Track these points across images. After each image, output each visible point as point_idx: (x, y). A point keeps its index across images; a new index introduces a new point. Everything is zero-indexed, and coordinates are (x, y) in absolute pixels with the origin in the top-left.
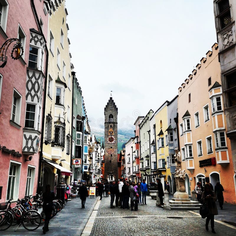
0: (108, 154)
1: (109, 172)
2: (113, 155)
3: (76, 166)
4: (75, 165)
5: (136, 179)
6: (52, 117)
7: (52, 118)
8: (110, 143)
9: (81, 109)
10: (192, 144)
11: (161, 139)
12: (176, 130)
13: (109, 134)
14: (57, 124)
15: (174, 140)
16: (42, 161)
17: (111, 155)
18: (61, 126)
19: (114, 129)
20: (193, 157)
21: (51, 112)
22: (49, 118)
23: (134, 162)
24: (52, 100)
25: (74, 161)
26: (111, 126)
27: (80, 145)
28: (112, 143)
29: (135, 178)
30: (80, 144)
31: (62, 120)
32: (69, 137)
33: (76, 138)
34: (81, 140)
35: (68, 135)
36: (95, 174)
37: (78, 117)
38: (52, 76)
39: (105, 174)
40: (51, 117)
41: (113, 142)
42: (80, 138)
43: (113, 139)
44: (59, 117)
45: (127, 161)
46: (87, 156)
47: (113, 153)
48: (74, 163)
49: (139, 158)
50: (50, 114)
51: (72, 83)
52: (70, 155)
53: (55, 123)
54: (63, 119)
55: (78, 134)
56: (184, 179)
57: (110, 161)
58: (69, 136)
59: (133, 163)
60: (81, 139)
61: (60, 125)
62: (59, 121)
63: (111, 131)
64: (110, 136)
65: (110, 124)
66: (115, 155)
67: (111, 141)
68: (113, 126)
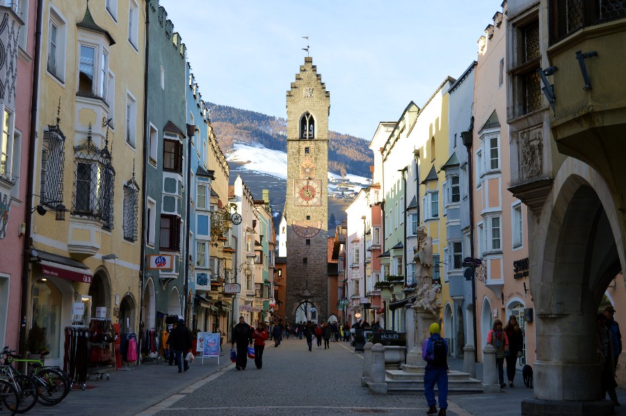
0: (296, 237)
1: (301, 292)
2: (311, 242)
3: (163, 275)
4: (160, 272)
5: (373, 312)
6: (65, 135)
7: (64, 138)
8: (305, 203)
9: (184, 102)
10: (500, 212)
11: (430, 195)
12: (467, 166)
13: (302, 176)
14: (84, 155)
15: (461, 198)
16: (32, 259)
17: (308, 242)
18: (95, 159)
19: (316, 159)
20: (501, 249)
21: (58, 120)
22: (55, 136)
23: (368, 263)
24: (63, 83)
25: (153, 259)
26: (307, 150)
27: (175, 213)
28: (310, 202)
29: (370, 310)
30: (173, 211)
31: (99, 143)
32: (133, 191)
33: (164, 192)
34: (176, 199)
35: (130, 182)
36: (247, 299)
37: (170, 127)
38: (63, 12)
39: (290, 298)
40: (61, 134)
41: (315, 200)
42: (174, 191)
43: (313, 190)
44: (90, 133)
45: (351, 260)
46: (207, 244)
47: (314, 234)
48: (153, 265)
49: (380, 250)
50: (55, 124)
51: (144, 25)
52: (138, 243)
53: (76, 149)
54: (103, 137)
55: (167, 179)
56: (434, 313)
57: (305, 260)
58: (131, 186)
59: (365, 265)
60: (177, 193)
61: (92, 156)
62: (88, 146)
63: (308, 168)
64: (305, 183)
65: (304, 145)
66: (320, 242)
67: (307, 199)
68: (311, 150)
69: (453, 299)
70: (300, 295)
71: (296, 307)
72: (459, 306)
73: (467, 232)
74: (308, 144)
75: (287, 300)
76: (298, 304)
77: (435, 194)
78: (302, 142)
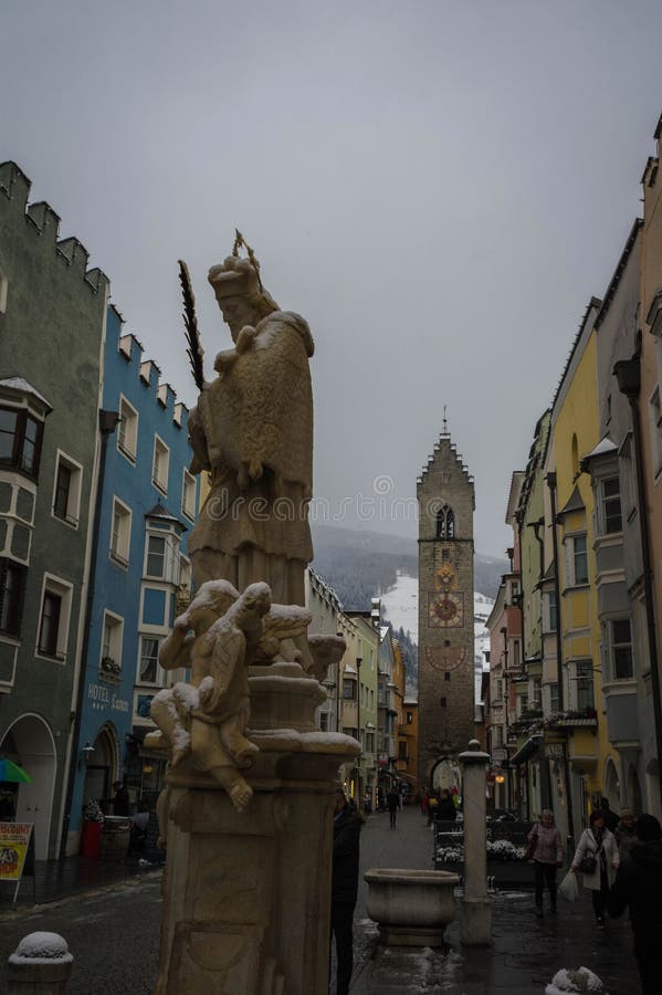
0: (431, 669)
1: (438, 745)
2: (453, 677)
8: (442, 624)
11: (570, 543)
12: (633, 442)
13: (438, 588)
15: (625, 519)
17: (447, 676)
19: (456, 564)
26: (445, 553)
28: (450, 623)
39: (422, 753)
41: (456, 620)
43: (454, 606)
47: (455, 666)
57: (443, 701)
59: (506, 701)
60: (12, 513)
63: (446, 576)
64: (442, 596)
65: (440, 547)
66: (464, 676)
67: (446, 618)
68: (452, 554)
69: (617, 749)
70: (437, 750)
71: (431, 766)
72: (631, 766)
73: (640, 592)
74: (446, 545)
75: (419, 756)
76: (435, 762)
77: (579, 539)
78: (438, 543)
